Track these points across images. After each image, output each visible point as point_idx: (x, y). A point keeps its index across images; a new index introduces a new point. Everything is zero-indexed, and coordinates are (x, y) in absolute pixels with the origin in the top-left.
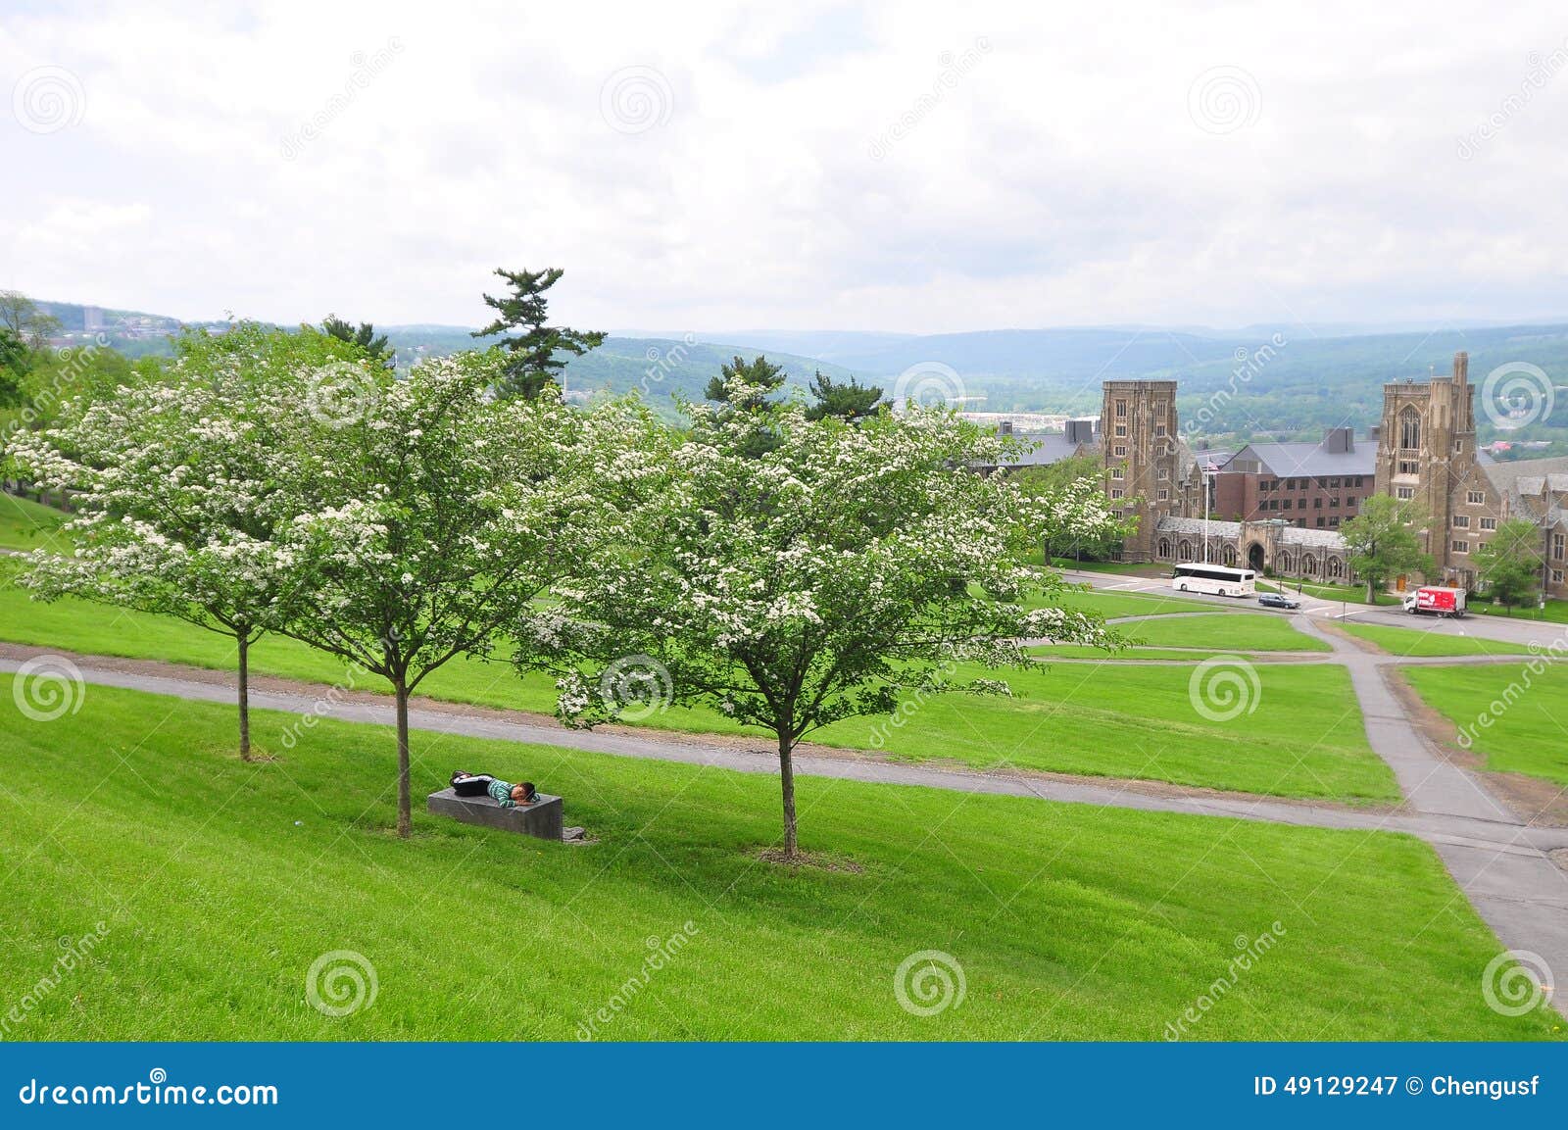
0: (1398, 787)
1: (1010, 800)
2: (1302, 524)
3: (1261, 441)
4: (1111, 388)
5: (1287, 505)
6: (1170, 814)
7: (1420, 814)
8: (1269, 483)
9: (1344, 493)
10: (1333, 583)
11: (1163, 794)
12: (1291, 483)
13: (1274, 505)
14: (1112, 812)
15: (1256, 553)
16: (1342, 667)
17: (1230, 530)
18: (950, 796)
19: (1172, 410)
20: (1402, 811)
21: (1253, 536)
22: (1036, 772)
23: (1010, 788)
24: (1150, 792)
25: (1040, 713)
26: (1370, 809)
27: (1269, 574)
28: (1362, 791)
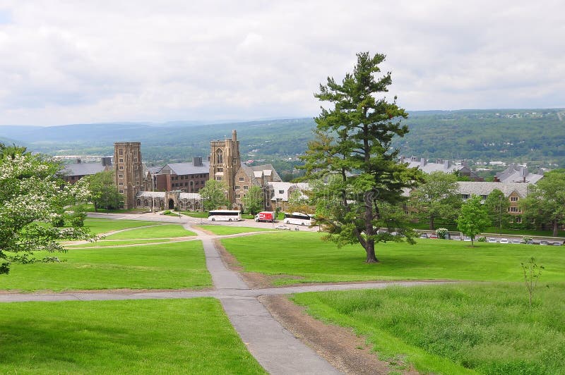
0: (212, 280)
1: (67, 302)
2: (187, 191)
3: (172, 162)
4: (117, 145)
5: (181, 185)
6: (129, 300)
7: (218, 290)
8: (175, 177)
9: (200, 180)
10: (198, 211)
11: (128, 293)
12: (182, 177)
13: (177, 185)
14: (107, 302)
15: (171, 202)
16: (200, 240)
17: (162, 195)
18: (42, 304)
19: (139, 152)
20: (212, 289)
21: (169, 197)
22: (80, 291)
23: (69, 298)
24: (123, 293)
25: (87, 268)
26: (201, 290)
27: (176, 210)
28: (199, 284)
